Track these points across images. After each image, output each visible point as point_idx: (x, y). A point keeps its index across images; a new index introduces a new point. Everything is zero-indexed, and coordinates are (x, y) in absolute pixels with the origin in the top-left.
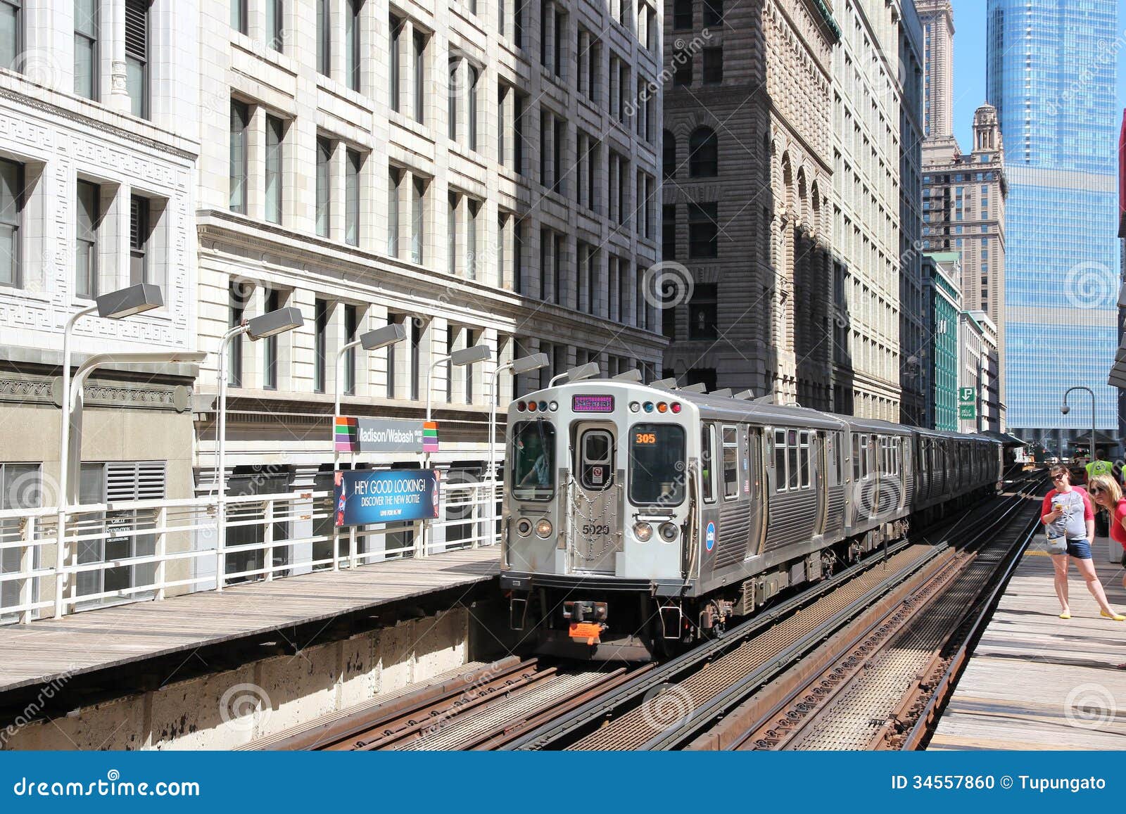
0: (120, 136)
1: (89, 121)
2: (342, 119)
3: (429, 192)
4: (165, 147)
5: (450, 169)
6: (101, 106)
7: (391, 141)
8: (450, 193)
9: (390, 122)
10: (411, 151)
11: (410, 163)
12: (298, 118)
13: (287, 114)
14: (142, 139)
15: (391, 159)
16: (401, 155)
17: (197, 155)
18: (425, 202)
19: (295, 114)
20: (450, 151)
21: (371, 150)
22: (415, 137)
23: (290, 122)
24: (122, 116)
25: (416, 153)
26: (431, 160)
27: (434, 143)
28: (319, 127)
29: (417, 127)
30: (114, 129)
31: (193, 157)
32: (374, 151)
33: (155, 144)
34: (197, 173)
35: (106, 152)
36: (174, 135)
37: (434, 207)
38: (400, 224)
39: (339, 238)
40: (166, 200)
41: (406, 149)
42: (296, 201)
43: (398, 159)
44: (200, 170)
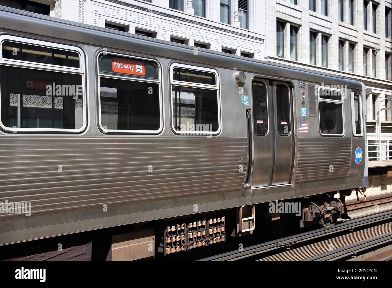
0: (237, 35)
1: (226, 30)
2: (320, 25)
3: (356, 49)
4: (253, 38)
5: (364, 40)
6: (231, 26)
7: (339, 32)
8: (364, 48)
9: (339, 25)
10: (348, 35)
11: (347, 38)
12: (302, 26)
13: (298, 25)
14: (244, 35)
15: (339, 38)
16: (343, 36)
17: (264, 39)
18: (354, 52)
19: (301, 24)
20: (364, 34)
21: (331, 35)
22: (349, 30)
23: (299, 28)
24: (237, 28)
25: (350, 35)
26: (356, 37)
27: (357, 31)
28: (310, 28)
29: (351, 27)
30: (234, 32)
31: (263, 40)
32: (332, 35)
33: (249, 37)
34: (264, 45)
35: (231, 40)
36: (255, 33)
37: (357, 53)
38: (344, 59)
39: (319, 64)
40: (253, 54)
41: (346, 34)
42: (302, 53)
43: (343, 37)
44: (266, 44)
